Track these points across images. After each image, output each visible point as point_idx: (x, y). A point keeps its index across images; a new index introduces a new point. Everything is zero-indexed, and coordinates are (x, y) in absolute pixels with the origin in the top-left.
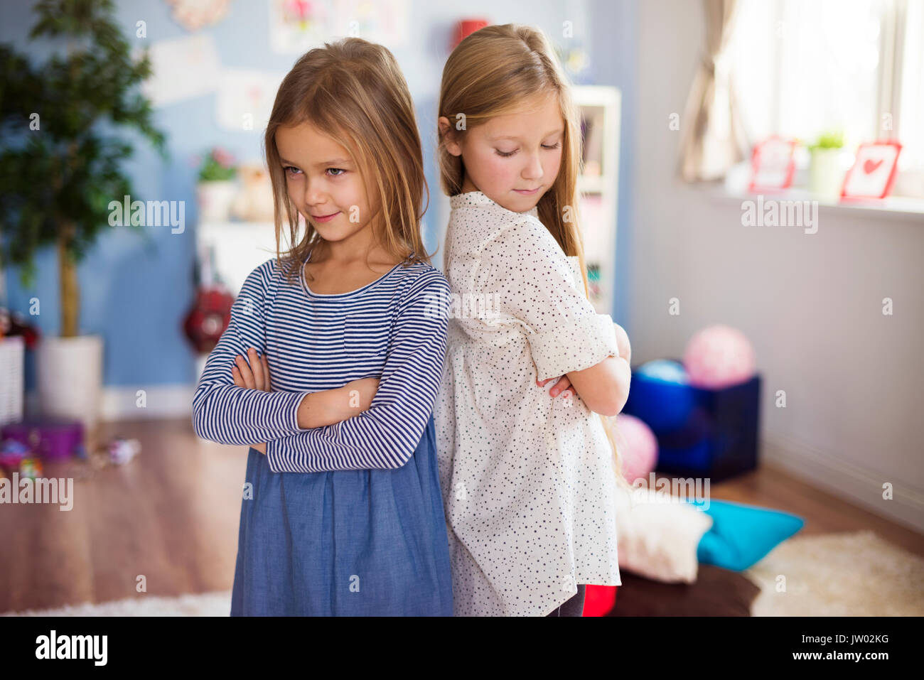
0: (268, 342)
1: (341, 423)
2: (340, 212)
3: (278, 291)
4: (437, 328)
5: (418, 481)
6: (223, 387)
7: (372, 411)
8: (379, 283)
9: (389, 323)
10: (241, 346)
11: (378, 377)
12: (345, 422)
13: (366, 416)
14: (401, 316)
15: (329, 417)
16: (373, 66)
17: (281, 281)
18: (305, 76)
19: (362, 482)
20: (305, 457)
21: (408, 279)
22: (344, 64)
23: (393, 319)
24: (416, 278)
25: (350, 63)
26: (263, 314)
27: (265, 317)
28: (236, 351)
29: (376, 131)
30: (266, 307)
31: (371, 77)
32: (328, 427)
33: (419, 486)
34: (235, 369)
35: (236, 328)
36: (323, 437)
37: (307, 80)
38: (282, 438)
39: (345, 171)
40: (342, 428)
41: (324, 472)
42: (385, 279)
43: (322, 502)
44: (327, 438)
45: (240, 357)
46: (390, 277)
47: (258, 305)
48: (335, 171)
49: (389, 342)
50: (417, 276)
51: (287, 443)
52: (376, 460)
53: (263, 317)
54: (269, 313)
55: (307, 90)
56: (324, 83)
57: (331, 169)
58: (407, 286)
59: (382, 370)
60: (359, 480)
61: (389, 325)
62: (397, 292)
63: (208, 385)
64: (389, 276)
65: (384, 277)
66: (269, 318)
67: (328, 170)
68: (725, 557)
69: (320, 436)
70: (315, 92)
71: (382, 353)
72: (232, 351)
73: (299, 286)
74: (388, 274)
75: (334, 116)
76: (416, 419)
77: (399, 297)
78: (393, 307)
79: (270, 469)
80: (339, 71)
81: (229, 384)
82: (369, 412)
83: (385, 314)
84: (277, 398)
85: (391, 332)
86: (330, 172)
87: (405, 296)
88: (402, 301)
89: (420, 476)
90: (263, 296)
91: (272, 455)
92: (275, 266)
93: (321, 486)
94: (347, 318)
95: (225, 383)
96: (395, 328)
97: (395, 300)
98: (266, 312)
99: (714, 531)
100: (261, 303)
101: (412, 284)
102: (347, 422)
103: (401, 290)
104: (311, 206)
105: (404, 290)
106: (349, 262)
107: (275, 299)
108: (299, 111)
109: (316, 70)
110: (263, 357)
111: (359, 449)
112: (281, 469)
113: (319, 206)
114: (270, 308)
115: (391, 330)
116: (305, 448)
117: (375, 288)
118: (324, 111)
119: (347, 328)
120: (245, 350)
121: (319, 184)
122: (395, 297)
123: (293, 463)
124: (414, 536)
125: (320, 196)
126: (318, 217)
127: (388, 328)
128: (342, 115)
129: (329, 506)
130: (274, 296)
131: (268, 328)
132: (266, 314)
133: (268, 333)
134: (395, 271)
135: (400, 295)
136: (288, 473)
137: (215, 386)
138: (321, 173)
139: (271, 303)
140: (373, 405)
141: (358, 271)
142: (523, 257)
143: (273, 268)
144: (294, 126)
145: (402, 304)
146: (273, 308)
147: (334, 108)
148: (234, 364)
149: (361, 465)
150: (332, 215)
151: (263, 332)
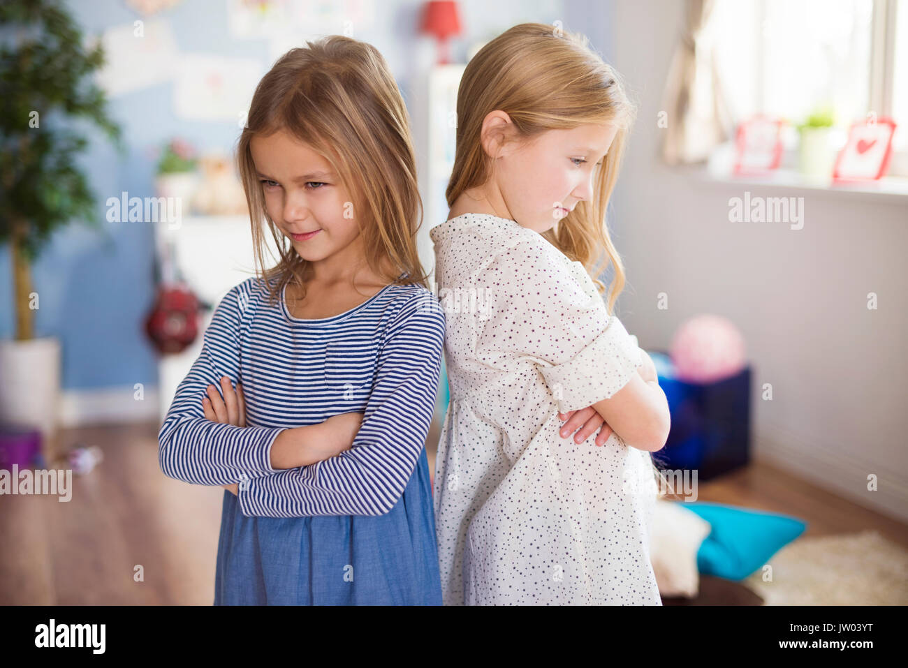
0: (244, 371)
1: (320, 462)
2: (321, 229)
3: (256, 314)
4: (428, 358)
5: (407, 528)
6: (193, 420)
7: (353, 451)
8: (364, 307)
9: (375, 352)
10: (213, 375)
11: (362, 412)
12: (323, 463)
13: (347, 456)
14: (388, 344)
15: (307, 457)
16: (358, 67)
17: (259, 303)
18: (281, 79)
19: (344, 528)
20: (280, 501)
21: (395, 303)
22: (325, 66)
23: (379, 347)
24: (405, 302)
25: (332, 65)
26: (238, 340)
27: (241, 343)
28: (208, 380)
29: (360, 140)
30: (242, 331)
31: (355, 79)
32: (305, 467)
33: (408, 534)
34: (206, 400)
35: (209, 355)
36: (299, 479)
37: (285, 83)
38: (256, 479)
39: (325, 184)
40: (320, 469)
41: (301, 518)
42: (371, 303)
43: (298, 550)
44: (303, 480)
45: (212, 387)
46: (377, 301)
47: (233, 330)
48: (316, 184)
49: (375, 374)
50: (406, 300)
51: (261, 484)
52: (357, 506)
53: (239, 343)
54: (245, 338)
55: (283, 95)
56: (302, 87)
57: (311, 183)
58: (394, 311)
59: (365, 404)
60: (341, 527)
61: (375, 354)
62: (384, 318)
63: (176, 418)
64: (376, 299)
65: (371, 301)
66: (244, 344)
67: (307, 183)
68: (725, 566)
69: (296, 477)
70: (292, 97)
71: (367, 385)
72: (203, 381)
73: (278, 309)
74: (375, 297)
75: (314, 123)
76: (402, 460)
77: (385, 323)
78: (379, 335)
79: (242, 512)
80: (319, 74)
81: (200, 418)
82: (350, 452)
83: (370, 342)
84: (250, 433)
85: (377, 363)
86: (310, 185)
87: (392, 323)
88: (389, 328)
89: (410, 523)
90: (239, 320)
91: (244, 497)
92: (253, 286)
93: (299, 533)
94: (328, 346)
95: (195, 416)
96: (382, 358)
97: (381, 326)
98: (241, 337)
99: (713, 538)
100: (237, 328)
101: (400, 309)
102: (326, 463)
103: (389, 315)
104: (289, 223)
105: (392, 316)
106: (333, 282)
107: (253, 323)
108: (275, 118)
109: (295, 73)
110: (238, 387)
111: (339, 494)
112: (254, 513)
113: (299, 222)
114: (246, 333)
115: (377, 360)
116: (280, 490)
117: (360, 313)
118: (301, 118)
119: (328, 357)
120: (218, 379)
121: (298, 199)
122: (382, 323)
123: (267, 507)
124: (401, 590)
125: (298, 212)
126: (298, 235)
127: (374, 357)
128: (322, 122)
129: (306, 556)
130: (251, 319)
131: (243, 355)
132: (242, 340)
133: (243, 360)
134: (383, 294)
135: (387, 320)
136: (262, 517)
137: (183, 420)
138: (300, 187)
139: (248, 327)
140: (355, 443)
141: (343, 294)
142: (523, 282)
143: (251, 288)
144: (268, 135)
145: (388, 331)
146: (250, 333)
147: (313, 113)
148: (205, 395)
149: (341, 511)
150: (312, 233)
151: (238, 359)
